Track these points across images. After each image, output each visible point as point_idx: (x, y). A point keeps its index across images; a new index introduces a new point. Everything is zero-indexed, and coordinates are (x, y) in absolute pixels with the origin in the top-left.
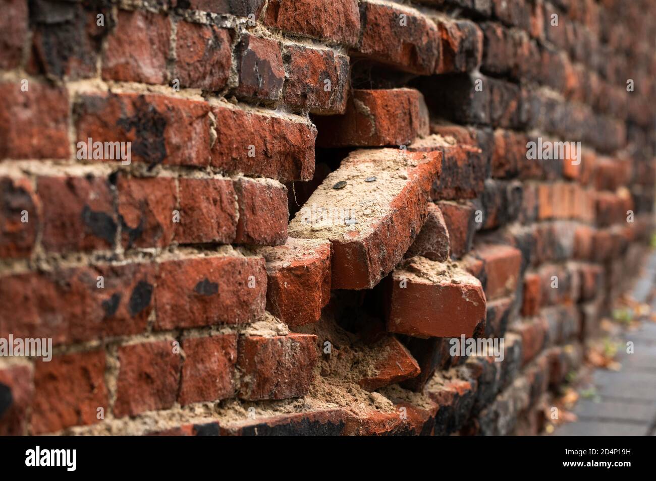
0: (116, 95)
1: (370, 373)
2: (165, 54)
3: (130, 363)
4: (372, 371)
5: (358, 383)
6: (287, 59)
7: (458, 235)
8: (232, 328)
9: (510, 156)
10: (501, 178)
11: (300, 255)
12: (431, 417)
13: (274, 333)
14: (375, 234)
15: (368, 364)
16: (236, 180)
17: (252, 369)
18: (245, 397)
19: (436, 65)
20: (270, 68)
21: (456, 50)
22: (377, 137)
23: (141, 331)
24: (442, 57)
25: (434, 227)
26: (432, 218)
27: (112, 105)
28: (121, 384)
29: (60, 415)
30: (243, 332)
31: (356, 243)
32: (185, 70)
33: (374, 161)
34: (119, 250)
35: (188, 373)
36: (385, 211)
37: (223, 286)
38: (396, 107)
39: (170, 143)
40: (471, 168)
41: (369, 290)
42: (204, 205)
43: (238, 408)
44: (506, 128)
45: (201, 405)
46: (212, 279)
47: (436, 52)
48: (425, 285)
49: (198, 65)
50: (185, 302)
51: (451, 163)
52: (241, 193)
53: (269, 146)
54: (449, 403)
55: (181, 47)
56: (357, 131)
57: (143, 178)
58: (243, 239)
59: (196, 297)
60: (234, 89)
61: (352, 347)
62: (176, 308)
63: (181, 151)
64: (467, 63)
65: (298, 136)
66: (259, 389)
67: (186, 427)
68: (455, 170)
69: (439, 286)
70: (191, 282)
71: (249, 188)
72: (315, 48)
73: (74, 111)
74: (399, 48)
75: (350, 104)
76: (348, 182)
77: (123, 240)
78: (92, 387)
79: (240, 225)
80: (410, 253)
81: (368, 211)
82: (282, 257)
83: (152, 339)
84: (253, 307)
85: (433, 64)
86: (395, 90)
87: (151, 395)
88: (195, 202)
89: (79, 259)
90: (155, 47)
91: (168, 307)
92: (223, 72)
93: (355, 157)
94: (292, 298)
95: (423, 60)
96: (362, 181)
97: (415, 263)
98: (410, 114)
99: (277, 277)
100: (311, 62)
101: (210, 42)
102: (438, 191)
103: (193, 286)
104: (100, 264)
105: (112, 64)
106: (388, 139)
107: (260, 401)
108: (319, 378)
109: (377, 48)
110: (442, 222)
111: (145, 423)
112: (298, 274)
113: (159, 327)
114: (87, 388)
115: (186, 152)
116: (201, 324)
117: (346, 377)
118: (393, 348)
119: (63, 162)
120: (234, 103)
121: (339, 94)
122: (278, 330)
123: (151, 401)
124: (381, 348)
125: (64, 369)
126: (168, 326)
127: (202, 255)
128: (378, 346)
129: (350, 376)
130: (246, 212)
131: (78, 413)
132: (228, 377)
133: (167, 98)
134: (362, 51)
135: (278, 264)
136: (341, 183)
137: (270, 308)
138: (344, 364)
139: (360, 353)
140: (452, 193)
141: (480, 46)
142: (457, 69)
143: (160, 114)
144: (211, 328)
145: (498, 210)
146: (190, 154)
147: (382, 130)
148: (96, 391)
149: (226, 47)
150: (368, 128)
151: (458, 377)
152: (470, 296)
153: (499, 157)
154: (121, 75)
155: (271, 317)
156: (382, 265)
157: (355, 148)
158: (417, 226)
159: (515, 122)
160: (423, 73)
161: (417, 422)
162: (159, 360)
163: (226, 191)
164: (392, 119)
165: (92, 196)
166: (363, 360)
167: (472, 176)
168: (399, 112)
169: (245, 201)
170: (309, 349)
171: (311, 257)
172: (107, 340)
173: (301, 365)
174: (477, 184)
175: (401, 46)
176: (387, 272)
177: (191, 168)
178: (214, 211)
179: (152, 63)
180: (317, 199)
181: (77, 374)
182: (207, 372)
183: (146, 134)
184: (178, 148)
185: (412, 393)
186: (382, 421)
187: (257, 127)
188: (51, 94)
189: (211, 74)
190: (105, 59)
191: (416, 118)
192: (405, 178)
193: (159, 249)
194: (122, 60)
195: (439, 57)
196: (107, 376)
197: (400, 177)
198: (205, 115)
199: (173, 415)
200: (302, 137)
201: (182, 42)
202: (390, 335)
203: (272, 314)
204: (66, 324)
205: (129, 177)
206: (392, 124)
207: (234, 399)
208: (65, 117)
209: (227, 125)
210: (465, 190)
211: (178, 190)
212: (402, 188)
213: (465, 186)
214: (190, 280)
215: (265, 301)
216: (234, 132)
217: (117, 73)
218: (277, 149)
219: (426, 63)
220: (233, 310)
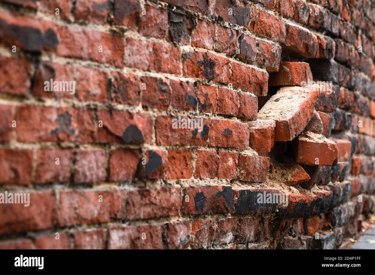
0: (197, 52)
1: (289, 179)
2: (213, 38)
3: (200, 157)
4: (290, 178)
5: (284, 183)
6: (258, 45)
7: (325, 127)
8: (237, 151)
9: (347, 99)
10: (343, 109)
11: (263, 125)
12: (314, 199)
13: (253, 155)
14: (293, 118)
15: (288, 175)
16: (238, 92)
17: (244, 168)
18: (241, 179)
19: (316, 54)
20: (251, 48)
21: (325, 48)
22: (292, 81)
23: (204, 146)
24: (318, 51)
25: (316, 119)
26: (315, 115)
27: (195, 55)
28: (197, 165)
29: (176, 173)
30: (240, 153)
31: (285, 121)
32: (221, 45)
33: (291, 91)
34: (198, 112)
35: (220, 165)
36: (297, 109)
37: (234, 133)
38: (300, 69)
39: (215, 73)
40: (331, 99)
41: (290, 141)
42: (227, 99)
43: (238, 183)
44: (345, 87)
45: (225, 180)
46: (230, 129)
47: (316, 48)
48: (312, 142)
49: (225, 43)
50: (220, 136)
51: (322, 95)
52: (240, 97)
53: (251, 79)
54: (321, 197)
55: (219, 36)
56: (284, 79)
57: (206, 85)
58: (241, 115)
59: (224, 135)
60: (238, 55)
61: (281, 168)
62: (217, 138)
63: (219, 77)
64: (329, 55)
65: (262, 77)
66: (247, 176)
67: (220, 186)
68: (324, 99)
69: (318, 143)
70: (222, 129)
71: (244, 95)
72: (268, 41)
73: (182, 57)
74: (301, 45)
75: (281, 67)
76: (280, 99)
77: (199, 108)
78: (187, 165)
79: (240, 110)
80: (306, 129)
81: (290, 109)
82: (255, 125)
83: (208, 150)
84: (245, 143)
85: (315, 53)
86: (299, 62)
87: (207, 172)
88: (224, 97)
89: (184, 113)
90: (210, 35)
91: (214, 137)
92: (234, 48)
93: (283, 90)
94: (260, 142)
95: (311, 51)
96: (287, 98)
97: (308, 134)
98: (306, 73)
99: (253, 133)
100: (267, 47)
101: (230, 35)
102: (317, 106)
103: (223, 131)
104: (191, 116)
105: (195, 40)
106: (296, 82)
107: (247, 182)
108: (268, 180)
109: (292, 44)
110: (319, 118)
111: (205, 182)
112: (262, 132)
113: (211, 145)
114: (185, 165)
115: (221, 77)
116: (226, 146)
117: (279, 180)
118: (299, 169)
119: (178, 75)
120: (238, 60)
121: (277, 62)
122: (254, 154)
123: (207, 174)
124: (294, 169)
125: (178, 155)
126: (214, 145)
127: (226, 119)
128: (292, 168)
129: (281, 180)
130: (242, 104)
131: (182, 173)
132: (235, 170)
133: (214, 55)
134: (287, 45)
135: (253, 128)
136: (277, 99)
137: (251, 145)
138: (278, 175)
139: (285, 171)
140: (323, 108)
141: (334, 48)
142: (325, 57)
143: (212, 61)
144: (229, 149)
145: (342, 122)
146: (222, 78)
147: (294, 79)
148: (188, 166)
149: (235, 38)
150: (289, 77)
151: (324, 189)
152: (331, 148)
153: (342, 99)
154: (198, 45)
155: (251, 149)
156: (295, 131)
157: (282, 86)
158: (309, 117)
159: (349, 86)
160: (310, 57)
161: (309, 201)
162: (210, 158)
163: (235, 95)
164: (298, 74)
165: (189, 89)
166: (286, 174)
167: (331, 102)
168: (301, 71)
169: (242, 100)
170: (266, 162)
171: (267, 126)
172: (193, 146)
173: (263, 169)
174: (333, 106)
175: (302, 44)
176: (297, 135)
177: (222, 84)
178: (230, 102)
179: (209, 41)
180: (268, 105)
181: (182, 158)
182: (227, 167)
183: (208, 68)
184: (218, 75)
185: (306, 190)
186: (295, 197)
187: (246, 71)
188: (175, 49)
189: (230, 48)
190: (193, 38)
191: (308, 75)
192: (304, 97)
193: (211, 114)
194: (199, 39)
195: (317, 50)
196: (192, 161)
197: (302, 97)
198: (227, 64)
199: (215, 181)
200: (263, 77)
201: (219, 34)
202: (297, 164)
203: (251, 148)
204: (179, 138)
205: (201, 84)
206: (298, 76)
207: (237, 180)
208: (179, 58)
209: (235, 69)
210: (328, 108)
211: (218, 92)
212: (303, 101)
213: (328, 106)
214: (222, 128)
215: (249, 142)
216: (238, 72)
217: (196, 44)
218: (254, 81)
219: (312, 52)
220: (237, 143)
